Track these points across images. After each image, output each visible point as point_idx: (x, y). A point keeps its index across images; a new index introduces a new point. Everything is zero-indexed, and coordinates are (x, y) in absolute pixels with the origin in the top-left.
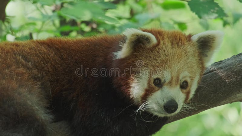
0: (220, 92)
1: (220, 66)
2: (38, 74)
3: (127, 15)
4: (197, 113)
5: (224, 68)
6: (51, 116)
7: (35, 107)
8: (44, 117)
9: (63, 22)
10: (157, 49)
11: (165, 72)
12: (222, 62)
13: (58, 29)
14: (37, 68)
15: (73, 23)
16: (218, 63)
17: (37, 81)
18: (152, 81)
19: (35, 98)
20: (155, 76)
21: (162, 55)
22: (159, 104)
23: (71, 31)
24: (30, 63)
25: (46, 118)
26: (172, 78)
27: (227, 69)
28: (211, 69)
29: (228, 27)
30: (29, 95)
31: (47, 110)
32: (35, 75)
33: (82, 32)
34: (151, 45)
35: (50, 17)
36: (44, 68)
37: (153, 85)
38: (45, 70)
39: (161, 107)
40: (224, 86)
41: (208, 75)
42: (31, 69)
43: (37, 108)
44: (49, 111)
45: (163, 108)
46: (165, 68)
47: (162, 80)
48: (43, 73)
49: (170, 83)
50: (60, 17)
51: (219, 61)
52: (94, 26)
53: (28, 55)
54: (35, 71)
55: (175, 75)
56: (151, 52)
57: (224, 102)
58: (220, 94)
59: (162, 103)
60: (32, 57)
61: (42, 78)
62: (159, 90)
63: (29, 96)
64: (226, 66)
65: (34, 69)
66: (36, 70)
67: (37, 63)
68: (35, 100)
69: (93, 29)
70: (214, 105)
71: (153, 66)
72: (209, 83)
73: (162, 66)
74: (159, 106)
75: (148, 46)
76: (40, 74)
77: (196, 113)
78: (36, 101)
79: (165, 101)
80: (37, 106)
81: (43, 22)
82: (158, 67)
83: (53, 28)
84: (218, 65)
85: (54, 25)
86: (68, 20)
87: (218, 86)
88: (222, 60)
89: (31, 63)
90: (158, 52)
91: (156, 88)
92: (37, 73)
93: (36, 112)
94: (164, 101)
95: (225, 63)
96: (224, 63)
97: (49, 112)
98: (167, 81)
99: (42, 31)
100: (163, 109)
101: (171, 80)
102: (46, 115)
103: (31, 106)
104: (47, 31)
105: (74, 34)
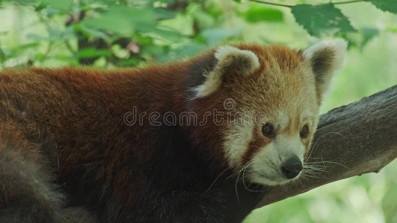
0: (342, 157)
1: (343, 114)
2: (36, 131)
3: (189, 31)
4: (305, 192)
5: (350, 117)
6: (61, 195)
7: (33, 180)
8: (49, 196)
9: (84, 43)
10: (262, 76)
11: (280, 113)
12: (346, 108)
13: (75, 54)
14: (37, 121)
15: (101, 44)
16: (339, 109)
17: (36, 142)
18: (260, 129)
19: (33, 165)
20: (264, 120)
21: (271, 86)
22: (273, 164)
23: (96, 58)
24: (24, 113)
25: (52, 197)
26: (290, 121)
27: (353, 119)
28: (327, 119)
29: (354, 50)
30: (23, 161)
31: (55, 185)
32: (33, 132)
33: (114, 59)
34: (253, 70)
35: (62, 35)
36: (48, 120)
37: (261, 134)
38: (50, 125)
39: (277, 170)
40: (349, 147)
41: (323, 130)
42: (26, 122)
43: (36, 181)
44: (58, 187)
45: (280, 171)
46: (277, 106)
47: (276, 126)
48: (46, 129)
49: (288, 129)
50: (79, 33)
51: (340, 106)
52: (135, 49)
53: (23, 97)
54: (32, 126)
55: (294, 116)
56: (254, 82)
57: (349, 173)
58: (343, 161)
59: (278, 163)
60: (29, 102)
61: (44, 136)
62: (270, 142)
63: (23, 163)
64: (352, 114)
65: (31, 123)
66: (35, 124)
67: (37, 111)
68: (35, 169)
69: (132, 55)
70: (332, 178)
71: (260, 104)
72: (323, 142)
73: (274, 103)
74: (274, 168)
75: (247, 73)
76: (41, 130)
77: (303, 191)
78: (34, 171)
79: (283, 158)
80: (37, 179)
81: (51, 43)
82: (267, 104)
83: (68, 53)
84: (340, 113)
85: (69, 47)
86: (91, 39)
87: (339, 147)
88: (346, 105)
89: (27, 112)
90: (265, 81)
91: (266, 139)
92: (35, 129)
93: (35, 188)
94: (280, 158)
95: (350, 110)
96: (349, 108)
97: (58, 189)
98: (283, 127)
99: (49, 58)
100: (281, 173)
101: (289, 125)
102: (53, 193)
103: (27, 179)
104: (57, 57)
105: (101, 63)
